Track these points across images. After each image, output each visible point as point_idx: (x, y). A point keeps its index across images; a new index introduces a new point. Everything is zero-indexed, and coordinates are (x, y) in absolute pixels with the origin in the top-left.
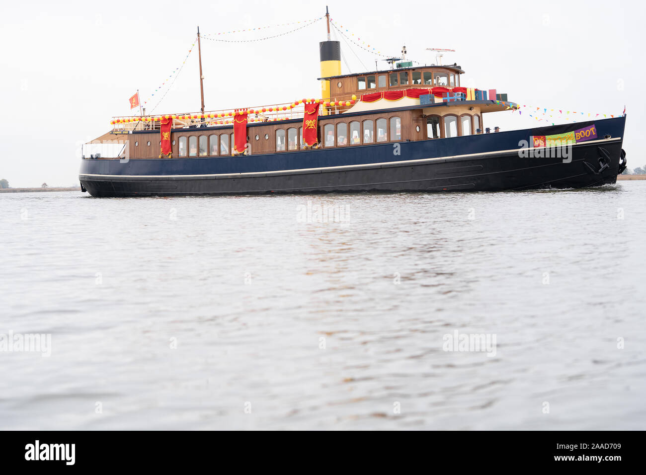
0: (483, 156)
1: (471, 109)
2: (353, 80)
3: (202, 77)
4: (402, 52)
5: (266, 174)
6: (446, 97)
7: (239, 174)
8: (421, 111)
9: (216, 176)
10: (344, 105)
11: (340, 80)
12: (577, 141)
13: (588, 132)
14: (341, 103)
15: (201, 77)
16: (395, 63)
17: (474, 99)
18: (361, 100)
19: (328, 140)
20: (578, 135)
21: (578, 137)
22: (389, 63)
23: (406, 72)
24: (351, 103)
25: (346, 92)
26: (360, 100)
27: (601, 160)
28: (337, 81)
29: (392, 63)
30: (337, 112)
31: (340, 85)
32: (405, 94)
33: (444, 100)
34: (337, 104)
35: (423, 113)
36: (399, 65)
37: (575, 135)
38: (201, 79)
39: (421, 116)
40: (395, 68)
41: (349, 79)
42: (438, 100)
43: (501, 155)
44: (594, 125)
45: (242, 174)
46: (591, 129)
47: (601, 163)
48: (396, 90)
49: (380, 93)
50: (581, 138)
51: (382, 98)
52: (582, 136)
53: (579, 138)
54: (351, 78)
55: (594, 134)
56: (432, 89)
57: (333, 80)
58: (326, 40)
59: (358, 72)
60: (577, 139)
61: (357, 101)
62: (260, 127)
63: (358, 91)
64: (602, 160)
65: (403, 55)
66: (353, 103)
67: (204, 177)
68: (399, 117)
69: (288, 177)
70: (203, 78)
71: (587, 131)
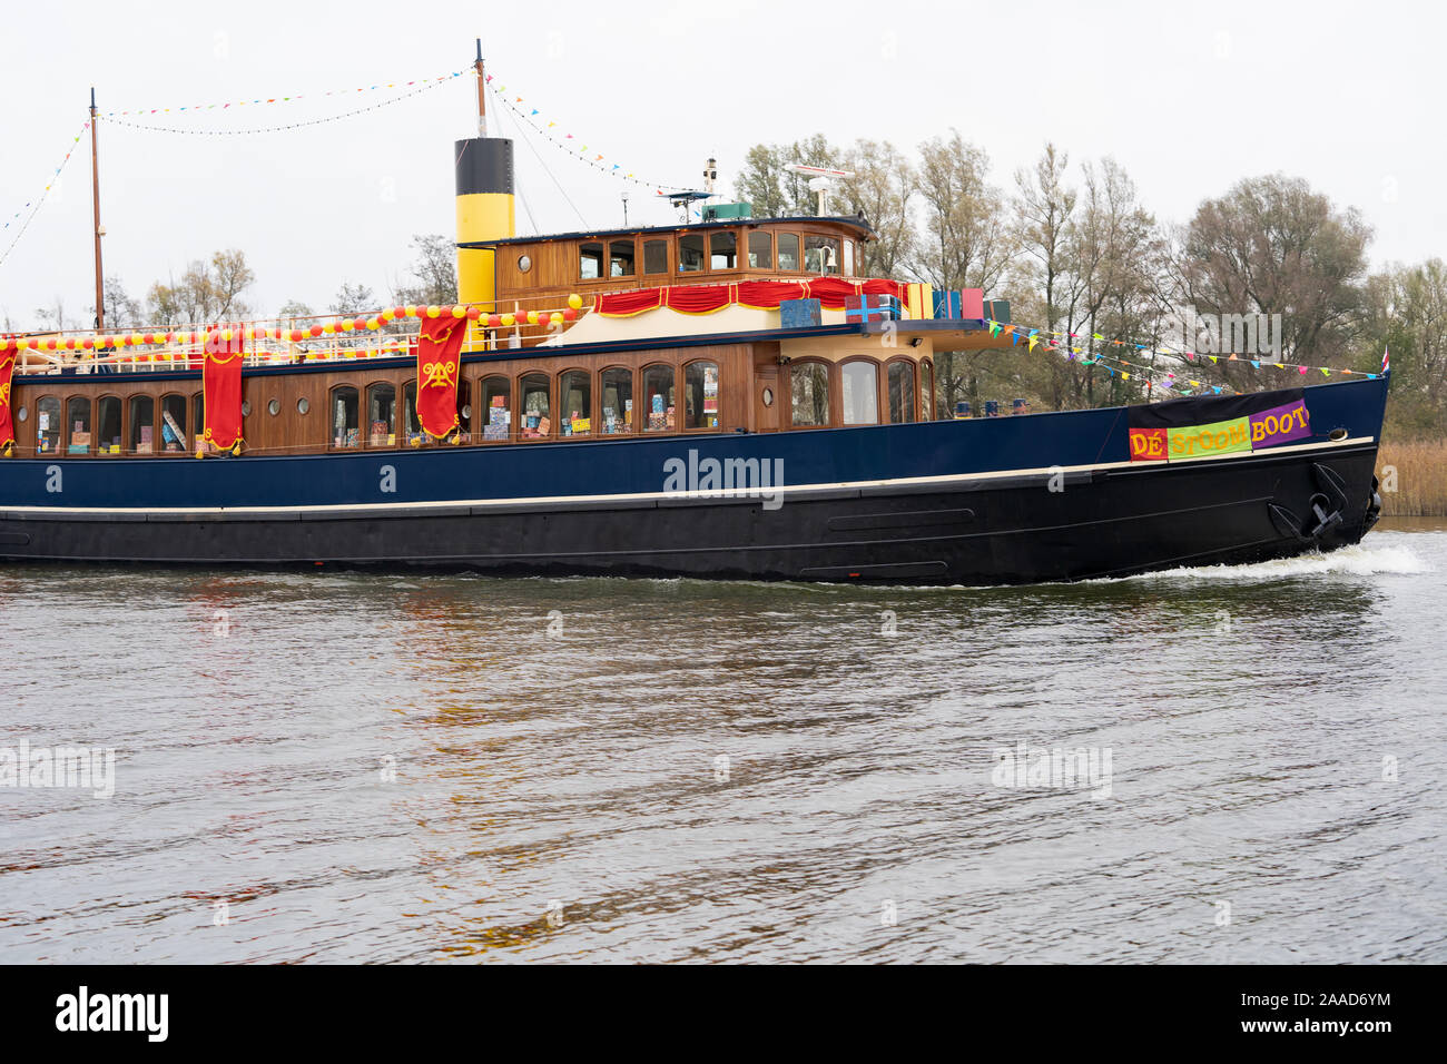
0: (978, 482)
1: (913, 343)
2: (565, 253)
3: (100, 231)
4: (706, 174)
5: (301, 514)
6: (859, 307)
7: (218, 510)
8: (777, 346)
9: (147, 515)
10: (544, 323)
11: (525, 249)
12: (1256, 446)
13: (1287, 419)
14: (533, 316)
15: (96, 229)
16: (697, 206)
17: (929, 315)
18: (596, 311)
19: (492, 419)
20: (1259, 427)
21: (1259, 435)
22: (677, 205)
23: (732, 234)
24: (567, 317)
25: (543, 283)
26: (593, 308)
27: (1317, 500)
28: (516, 252)
29: (686, 205)
30: (515, 342)
31: (526, 261)
32: (734, 295)
33: (848, 317)
34: (522, 319)
35: (782, 354)
36: (711, 213)
37: (1252, 427)
38: (98, 236)
39: (776, 361)
40: (697, 220)
41: (554, 249)
42: (833, 317)
43: (1034, 481)
44: (1302, 400)
45: (226, 510)
46: (1294, 412)
47: (1317, 508)
48: (704, 285)
49: (658, 290)
50: (1268, 437)
51: (663, 305)
52: (1270, 433)
53: (1261, 438)
54: (560, 245)
55: (1303, 425)
56: (810, 284)
57: (505, 251)
58: (475, 135)
59: (582, 229)
60: (1256, 439)
61: (585, 312)
62: (281, 378)
63: (580, 285)
64: (1322, 504)
65: (707, 183)
66: (572, 318)
67: (112, 515)
68: (713, 361)
69: (366, 524)
70: (103, 234)
71: (1284, 417)
